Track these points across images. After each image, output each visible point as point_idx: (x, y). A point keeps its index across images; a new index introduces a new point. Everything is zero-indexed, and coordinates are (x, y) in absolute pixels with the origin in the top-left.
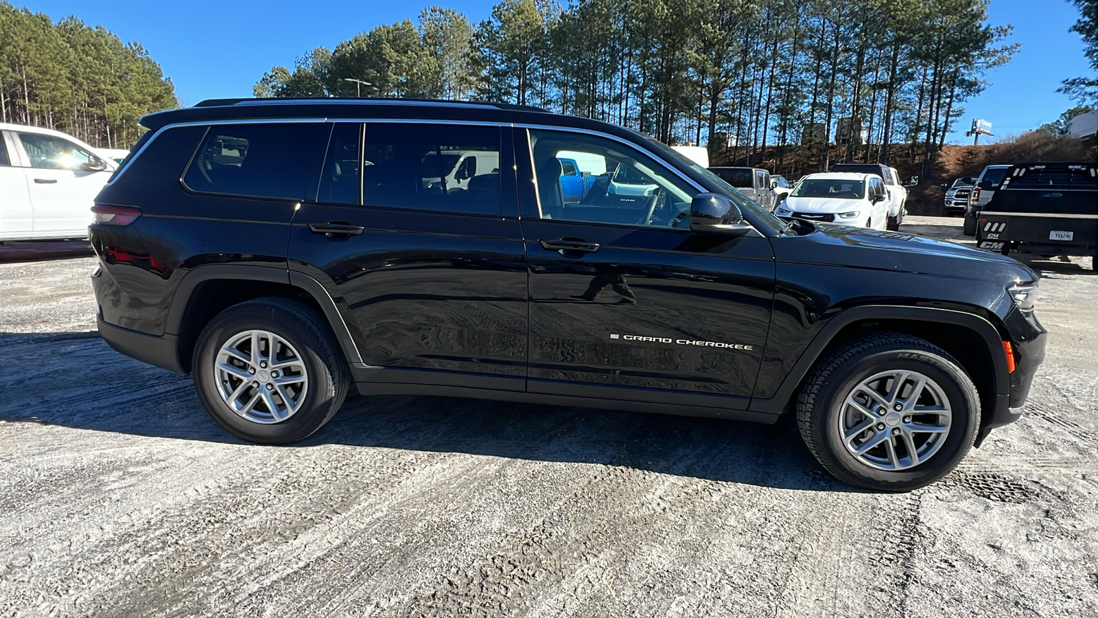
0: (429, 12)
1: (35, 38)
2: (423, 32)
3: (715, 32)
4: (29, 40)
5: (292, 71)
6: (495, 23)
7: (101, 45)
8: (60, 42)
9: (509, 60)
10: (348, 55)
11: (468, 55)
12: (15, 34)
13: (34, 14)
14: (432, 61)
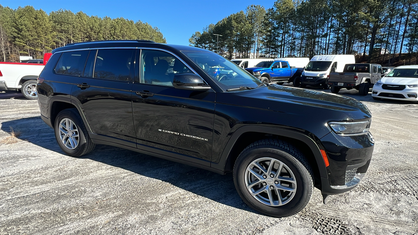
0: (250, 7)
1: (129, 28)
2: (247, 15)
3: (375, 2)
4: (127, 29)
5: (202, 33)
6: (275, 8)
7: (146, 29)
8: (135, 29)
9: (279, 23)
10: (220, 26)
11: (263, 22)
12: (124, 27)
13: (129, 20)
14: (249, 25)
